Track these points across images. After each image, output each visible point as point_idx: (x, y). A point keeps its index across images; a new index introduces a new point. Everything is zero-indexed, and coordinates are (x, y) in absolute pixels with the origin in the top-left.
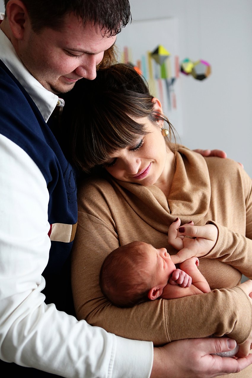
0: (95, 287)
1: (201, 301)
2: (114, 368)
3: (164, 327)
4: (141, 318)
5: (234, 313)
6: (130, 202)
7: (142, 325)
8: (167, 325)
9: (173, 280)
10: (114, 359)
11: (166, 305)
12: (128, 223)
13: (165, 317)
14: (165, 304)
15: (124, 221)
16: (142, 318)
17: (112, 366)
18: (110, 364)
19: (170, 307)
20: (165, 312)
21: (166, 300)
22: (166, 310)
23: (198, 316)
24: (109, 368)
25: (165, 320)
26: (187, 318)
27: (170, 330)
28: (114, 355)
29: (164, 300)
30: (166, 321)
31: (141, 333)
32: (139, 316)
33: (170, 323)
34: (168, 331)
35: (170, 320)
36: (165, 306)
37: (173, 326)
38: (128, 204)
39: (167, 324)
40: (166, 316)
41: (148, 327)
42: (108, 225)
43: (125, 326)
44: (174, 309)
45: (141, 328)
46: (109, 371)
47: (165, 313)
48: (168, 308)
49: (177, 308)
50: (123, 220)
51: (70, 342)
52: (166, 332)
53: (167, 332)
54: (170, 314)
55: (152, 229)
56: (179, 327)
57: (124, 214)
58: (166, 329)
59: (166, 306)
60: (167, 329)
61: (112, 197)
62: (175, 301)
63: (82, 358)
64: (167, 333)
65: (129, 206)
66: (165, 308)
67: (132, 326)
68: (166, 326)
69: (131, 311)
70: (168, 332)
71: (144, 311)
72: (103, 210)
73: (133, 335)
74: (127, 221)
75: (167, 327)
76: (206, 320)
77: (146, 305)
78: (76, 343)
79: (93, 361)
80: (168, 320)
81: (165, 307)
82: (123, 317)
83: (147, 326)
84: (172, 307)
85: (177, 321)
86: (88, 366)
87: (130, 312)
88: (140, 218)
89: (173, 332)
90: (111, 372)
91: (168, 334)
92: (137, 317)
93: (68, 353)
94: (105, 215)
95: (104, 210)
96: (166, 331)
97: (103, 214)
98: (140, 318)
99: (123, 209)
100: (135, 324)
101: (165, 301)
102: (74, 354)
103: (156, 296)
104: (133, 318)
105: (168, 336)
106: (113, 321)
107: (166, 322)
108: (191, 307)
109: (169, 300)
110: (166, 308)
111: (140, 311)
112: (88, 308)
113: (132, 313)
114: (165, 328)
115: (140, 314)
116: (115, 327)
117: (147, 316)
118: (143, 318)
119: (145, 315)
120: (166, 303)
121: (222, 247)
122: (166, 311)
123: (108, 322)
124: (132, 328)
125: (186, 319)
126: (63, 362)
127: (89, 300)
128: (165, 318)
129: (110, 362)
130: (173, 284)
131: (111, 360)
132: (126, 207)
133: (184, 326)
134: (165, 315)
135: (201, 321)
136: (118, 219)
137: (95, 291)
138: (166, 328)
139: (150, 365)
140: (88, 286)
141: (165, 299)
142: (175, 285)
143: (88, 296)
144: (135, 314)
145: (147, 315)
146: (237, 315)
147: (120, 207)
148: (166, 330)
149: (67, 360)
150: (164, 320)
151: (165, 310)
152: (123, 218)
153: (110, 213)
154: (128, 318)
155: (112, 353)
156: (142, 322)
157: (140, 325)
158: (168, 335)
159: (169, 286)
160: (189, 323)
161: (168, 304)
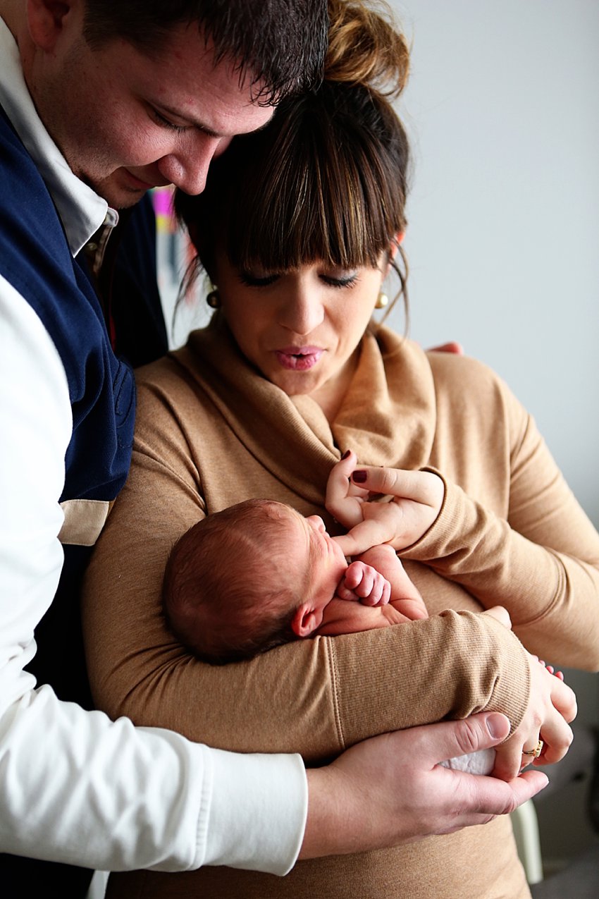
0: (145, 621)
1: (415, 634)
2: (211, 831)
3: (329, 701)
4: (273, 685)
5: (493, 659)
6: (237, 426)
7: (275, 704)
8: (336, 697)
9: (347, 588)
10: (208, 808)
11: (331, 648)
12: (228, 475)
13: (332, 675)
14: (328, 646)
15: (220, 469)
16: (276, 685)
17: (206, 826)
18: (199, 821)
19: (342, 652)
20: (330, 663)
21: (330, 638)
22: (332, 658)
23: (411, 669)
24: (199, 830)
25: (333, 683)
26: (384, 675)
27: (344, 707)
28: (209, 798)
29: (325, 638)
30: (335, 685)
31: (273, 725)
32: (267, 680)
33: (344, 691)
34: (338, 711)
35: (343, 682)
36: (329, 649)
37: (351, 697)
38: (231, 432)
39: (336, 693)
40: (334, 673)
41: (291, 705)
42: (181, 476)
43: (234, 710)
44: (353, 656)
45: (274, 712)
46: (198, 837)
47: (331, 667)
48: (338, 654)
49: (359, 653)
50: (217, 467)
51: (96, 774)
52: (333, 714)
53: (335, 713)
54: (344, 667)
55: (290, 493)
56: (366, 699)
57: (220, 452)
58: (335, 706)
59: (332, 651)
60: (337, 704)
61: (191, 411)
62: (352, 638)
63: (129, 813)
64: (336, 717)
65: (234, 436)
66: (330, 656)
67: (251, 708)
68: (334, 699)
69: (246, 670)
70: (338, 715)
71: (279, 666)
72: (169, 439)
73: (253, 733)
74: (226, 471)
75: (337, 701)
76: (430, 676)
77: (283, 651)
78: (109, 777)
79: (157, 817)
80: (338, 683)
81: (329, 652)
82: (226, 690)
83: (288, 702)
84: (347, 651)
85: (361, 685)
86: (144, 829)
87: (244, 673)
88: (259, 465)
89: (351, 711)
90: (204, 840)
91: (339, 718)
92: (263, 685)
93: (92, 802)
94: (175, 450)
95: (172, 440)
96: (335, 710)
97: (169, 448)
98: (271, 686)
99: (219, 442)
100: (257, 702)
101: (328, 641)
102: (107, 803)
103: (307, 628)
104: (252, 688)
105: (337, 723)
106: (202, 702)
107: (335, 689)
108: (392, 649)
109: (337, 637)
110: (332, 655)
111: (269, 667)
112: (130, 674)
113: (249, 676)
114: (332, 704)
115: (269, 675)
116: (207, 717)
117: (288, 680)
118: (278, 685)
119: (284, 678)
120: (330, 643)
121: (451, 528)
122: (333, 662)
123: (189, 708)
124: (251, 713)
125: (381, 677)
126: (79, 828)
127: (132, 652)
128: (332, 679)
129: (200, 815)
130: (346, 598)
131: (202, 810)
132: (225, 439)
133: (378, 694)
134: (331, 671)
135: (418, 679)
136: (205, 464)
137: (146, 631)
138: (334, 702)
139: (302, 813)
140: (128, 619)
141: (327, 636)
142: (352, 601)
143: (127, 645)
144: (256, 678)
145: (288, 675)
146: (499, 664)
147: (213, 435)
148: (333, 708)
149: (90, 820)
150: (331, 684)
151: (330, 659)
152: (218, 462)
153: (187, 448)
154: (241, 690)
155: (203, 792)
156: (275, 694)
157: (272, 704)
158: (339, 722)
159: (337, 602)
160: (390, 687)
161: (336, 646)
